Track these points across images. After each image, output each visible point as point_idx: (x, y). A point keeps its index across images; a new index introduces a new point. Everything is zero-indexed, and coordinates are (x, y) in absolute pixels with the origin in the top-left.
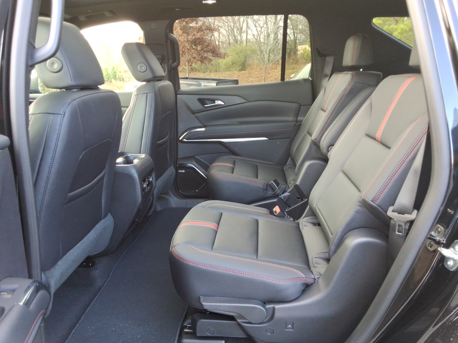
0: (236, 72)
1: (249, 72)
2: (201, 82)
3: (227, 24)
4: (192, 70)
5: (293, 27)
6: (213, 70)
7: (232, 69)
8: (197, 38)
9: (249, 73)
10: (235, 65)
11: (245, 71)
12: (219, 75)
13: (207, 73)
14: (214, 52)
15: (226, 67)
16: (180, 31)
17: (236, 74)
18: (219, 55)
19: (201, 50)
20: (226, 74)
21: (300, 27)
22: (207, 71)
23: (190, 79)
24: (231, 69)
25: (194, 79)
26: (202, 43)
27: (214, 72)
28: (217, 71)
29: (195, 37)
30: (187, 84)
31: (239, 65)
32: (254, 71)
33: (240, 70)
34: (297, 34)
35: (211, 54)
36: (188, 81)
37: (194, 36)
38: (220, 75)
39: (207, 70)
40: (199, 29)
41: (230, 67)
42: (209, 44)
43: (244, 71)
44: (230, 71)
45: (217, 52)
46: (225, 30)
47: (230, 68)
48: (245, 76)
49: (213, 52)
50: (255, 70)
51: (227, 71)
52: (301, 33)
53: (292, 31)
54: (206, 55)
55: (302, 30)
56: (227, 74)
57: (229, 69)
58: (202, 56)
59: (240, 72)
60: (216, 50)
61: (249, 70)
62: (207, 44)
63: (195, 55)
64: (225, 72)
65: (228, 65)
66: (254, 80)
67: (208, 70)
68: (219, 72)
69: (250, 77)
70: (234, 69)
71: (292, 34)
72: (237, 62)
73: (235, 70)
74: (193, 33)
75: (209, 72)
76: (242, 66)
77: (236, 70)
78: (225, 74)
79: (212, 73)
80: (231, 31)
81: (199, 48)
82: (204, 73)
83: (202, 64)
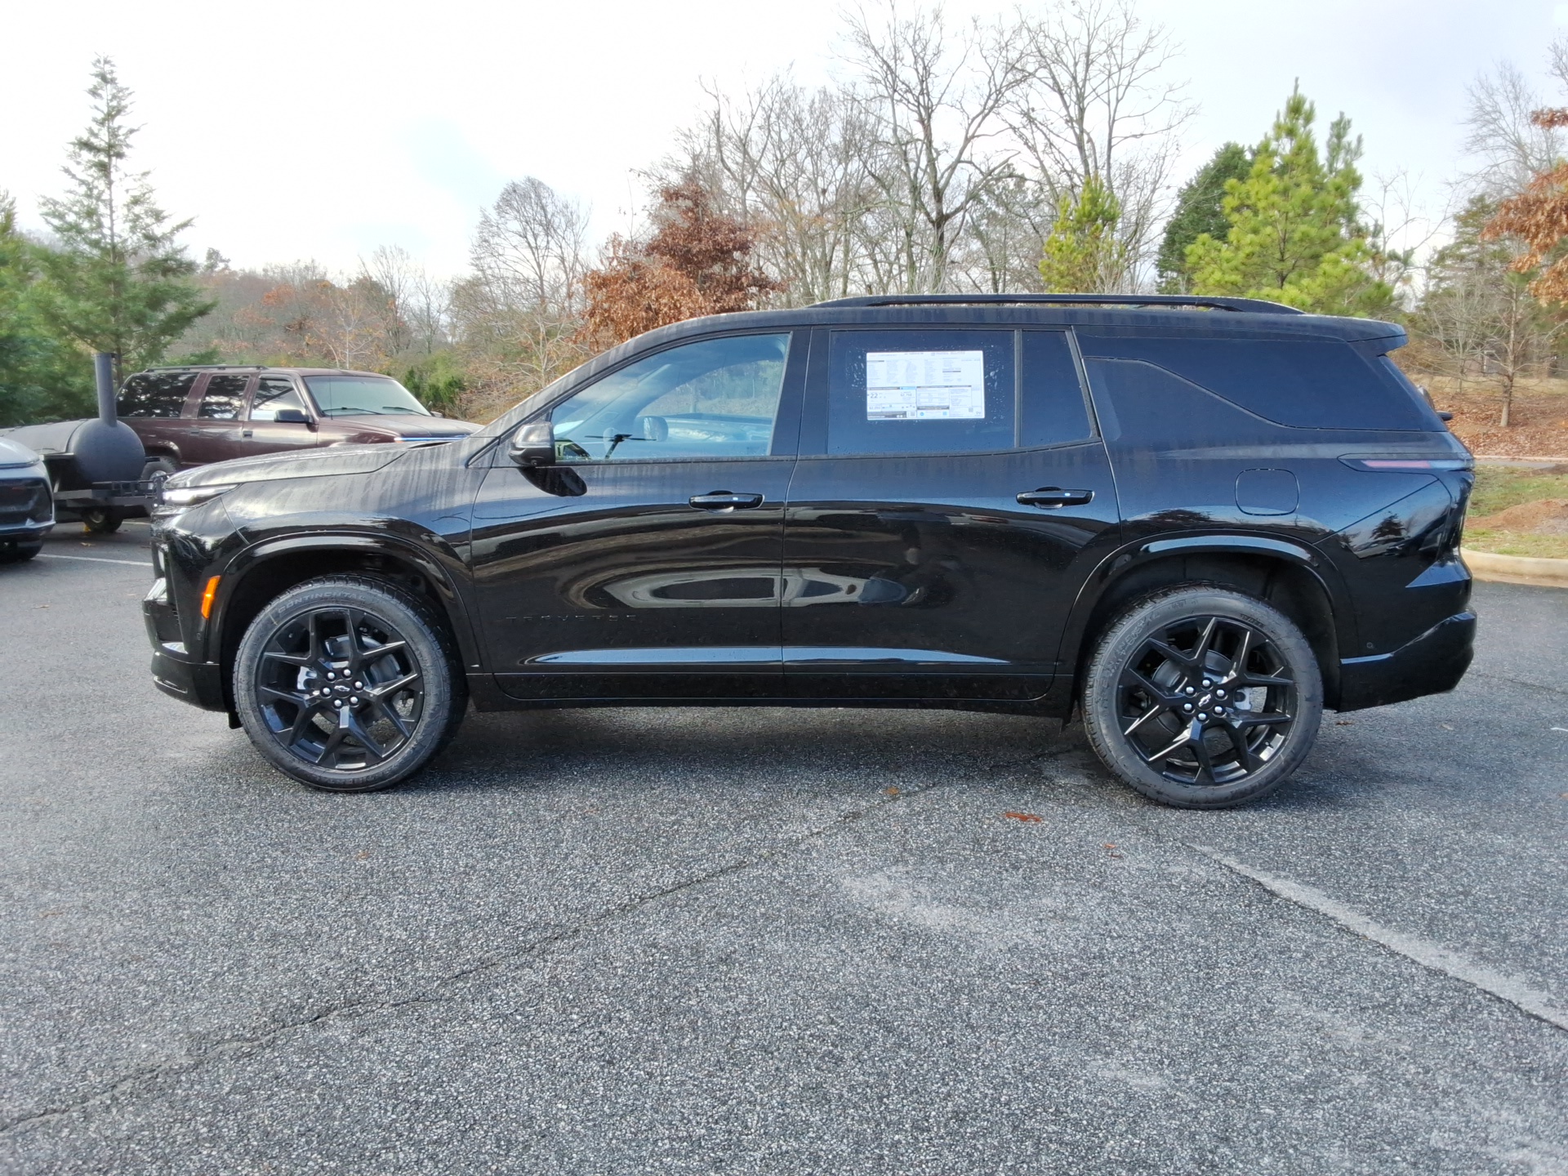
3: (782, 250)
5: (992, 263)
21: (1015, 262)
34: (1004, 286)
46: (777, 265)
52: (1019, 281)
53: (989, 275)
55: (1020, 272)
71: (990, 283)
80: (795, 271)
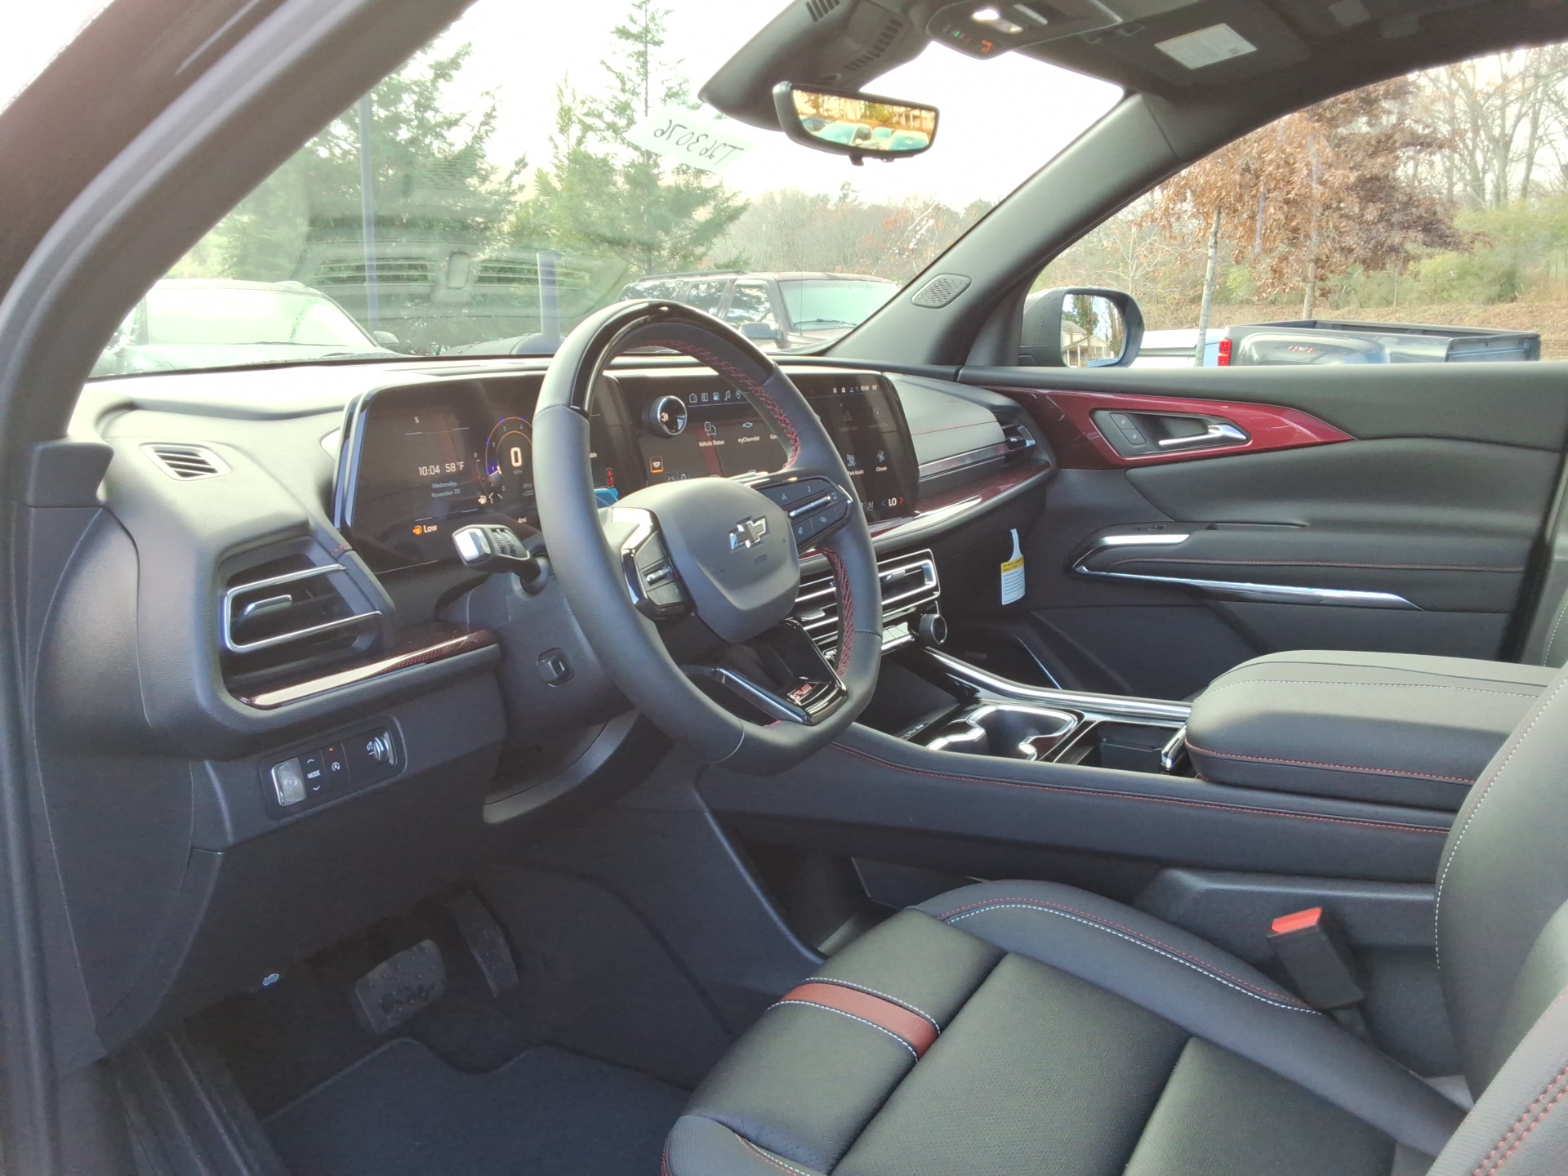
0: (1474, 307)
1: (1530, 309)
2: (1382, 341)
4: (1322, 295)
6: (1376, 296)
7: (1455, 294)
8: (1369, 176)
9: (1532, 312)
10: (1470, 280)
11: (1515, 303)
12: (1397, 315)
13: (1350, 308)
14: (1430, 226)
15: (1432, 287)
16: (1328, 151)
17: (1472, 313)
18: (1449, 240)
19: (1376, 220)
20: (1429, 312)
22: (1348, 303)
23: (1324, 325)
24: (1450, 296)
25: (1343, 329)
26: (1382, 195)
27: (1379, 305)
28: (1389, 303)
29: (1360, 172)
30: (1315, 346)
31: (1490, 282)
32: (1554, 303)
33: (1491, 301)
35: (1420, 236)
36: (1319, 334)
37: (1358, 170)
38: (1402, 315)
39: (1349, 299)
40: (1379, 142)
41: (1447, 286)
42: (1411, 198)
43: (1507, 303)
44: (1447, 301)
45: (1442, 226)
47: (1448, 290)
48: (1514, 322)
49: (1427, 229)
50: (1558, 299)
51: (1432, 303)
54: (1397, 240)
56: (1434, 314)
57: (1445, 293)
58: (1378, 242)
59: (1490, 308)
60: (1439, 221)
61: (1532, 301)
62: (1406, 199)
63: (1349, 241)
64: (1424, 307)
65: (1439, 281)
66: (1551, 340)
67: (1354, 298)
68: (1397, 305)
69: (1537, 326)
70: (1466, 296)
72: (1481, 268)
73: (1469, 299)
74: (1354, 161)
75: (1359, 304)
76: (1501, 286)
77: (1472, 300)
78: (1425, 311)
79: (1369, 310)
81: (1371, 213)
82: (1337, 308)
83: (1371, 273)
